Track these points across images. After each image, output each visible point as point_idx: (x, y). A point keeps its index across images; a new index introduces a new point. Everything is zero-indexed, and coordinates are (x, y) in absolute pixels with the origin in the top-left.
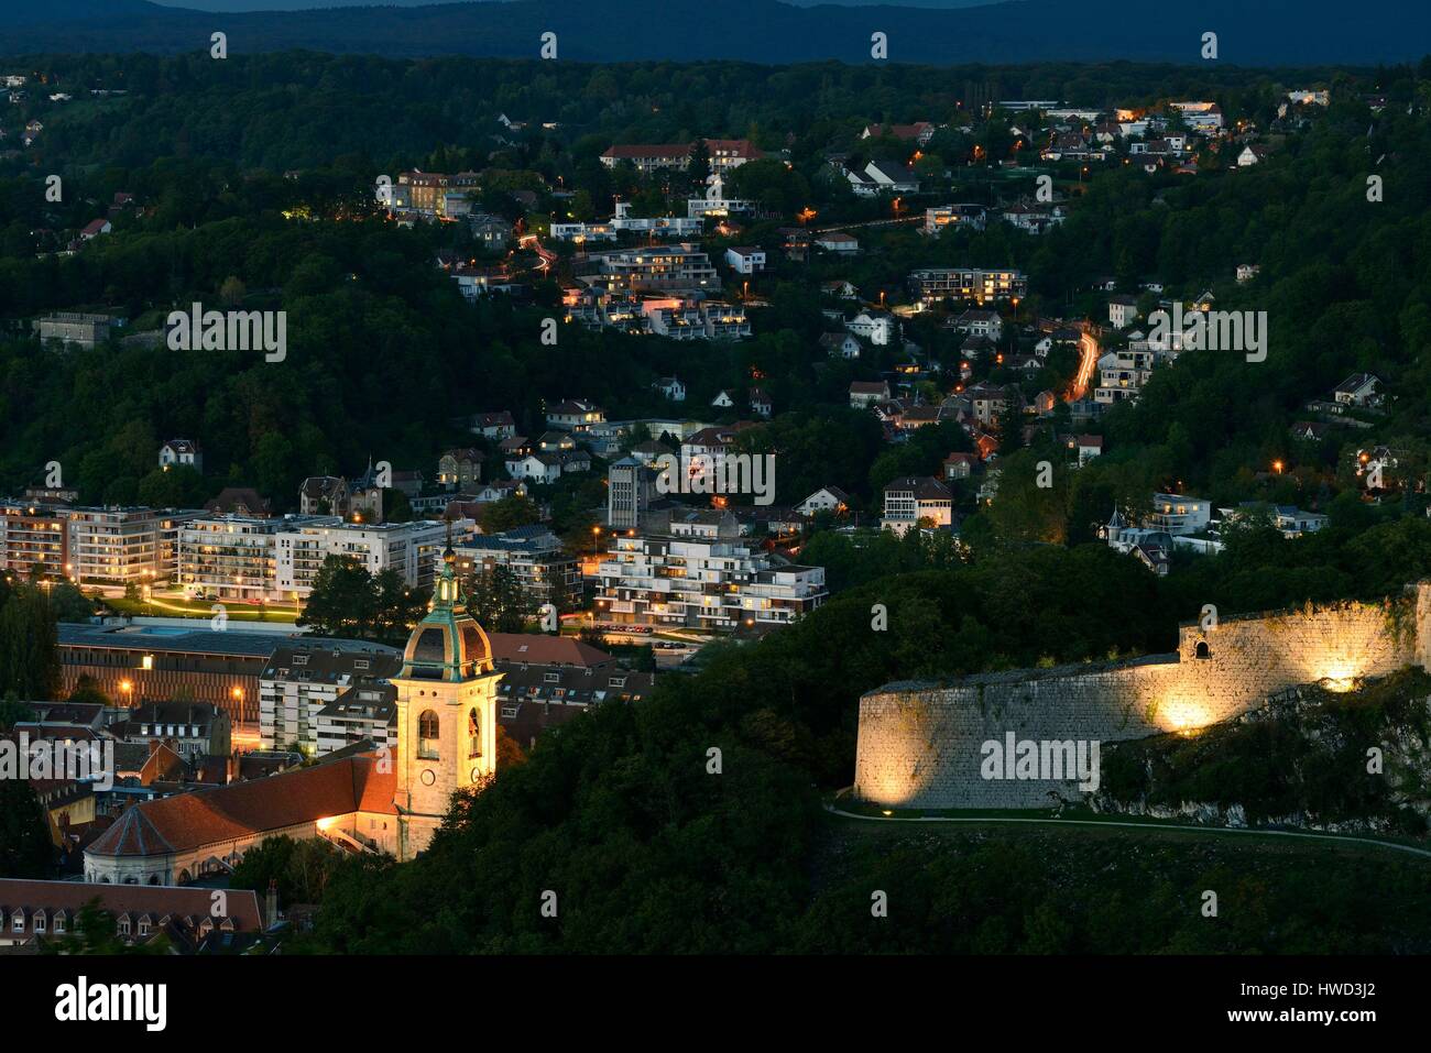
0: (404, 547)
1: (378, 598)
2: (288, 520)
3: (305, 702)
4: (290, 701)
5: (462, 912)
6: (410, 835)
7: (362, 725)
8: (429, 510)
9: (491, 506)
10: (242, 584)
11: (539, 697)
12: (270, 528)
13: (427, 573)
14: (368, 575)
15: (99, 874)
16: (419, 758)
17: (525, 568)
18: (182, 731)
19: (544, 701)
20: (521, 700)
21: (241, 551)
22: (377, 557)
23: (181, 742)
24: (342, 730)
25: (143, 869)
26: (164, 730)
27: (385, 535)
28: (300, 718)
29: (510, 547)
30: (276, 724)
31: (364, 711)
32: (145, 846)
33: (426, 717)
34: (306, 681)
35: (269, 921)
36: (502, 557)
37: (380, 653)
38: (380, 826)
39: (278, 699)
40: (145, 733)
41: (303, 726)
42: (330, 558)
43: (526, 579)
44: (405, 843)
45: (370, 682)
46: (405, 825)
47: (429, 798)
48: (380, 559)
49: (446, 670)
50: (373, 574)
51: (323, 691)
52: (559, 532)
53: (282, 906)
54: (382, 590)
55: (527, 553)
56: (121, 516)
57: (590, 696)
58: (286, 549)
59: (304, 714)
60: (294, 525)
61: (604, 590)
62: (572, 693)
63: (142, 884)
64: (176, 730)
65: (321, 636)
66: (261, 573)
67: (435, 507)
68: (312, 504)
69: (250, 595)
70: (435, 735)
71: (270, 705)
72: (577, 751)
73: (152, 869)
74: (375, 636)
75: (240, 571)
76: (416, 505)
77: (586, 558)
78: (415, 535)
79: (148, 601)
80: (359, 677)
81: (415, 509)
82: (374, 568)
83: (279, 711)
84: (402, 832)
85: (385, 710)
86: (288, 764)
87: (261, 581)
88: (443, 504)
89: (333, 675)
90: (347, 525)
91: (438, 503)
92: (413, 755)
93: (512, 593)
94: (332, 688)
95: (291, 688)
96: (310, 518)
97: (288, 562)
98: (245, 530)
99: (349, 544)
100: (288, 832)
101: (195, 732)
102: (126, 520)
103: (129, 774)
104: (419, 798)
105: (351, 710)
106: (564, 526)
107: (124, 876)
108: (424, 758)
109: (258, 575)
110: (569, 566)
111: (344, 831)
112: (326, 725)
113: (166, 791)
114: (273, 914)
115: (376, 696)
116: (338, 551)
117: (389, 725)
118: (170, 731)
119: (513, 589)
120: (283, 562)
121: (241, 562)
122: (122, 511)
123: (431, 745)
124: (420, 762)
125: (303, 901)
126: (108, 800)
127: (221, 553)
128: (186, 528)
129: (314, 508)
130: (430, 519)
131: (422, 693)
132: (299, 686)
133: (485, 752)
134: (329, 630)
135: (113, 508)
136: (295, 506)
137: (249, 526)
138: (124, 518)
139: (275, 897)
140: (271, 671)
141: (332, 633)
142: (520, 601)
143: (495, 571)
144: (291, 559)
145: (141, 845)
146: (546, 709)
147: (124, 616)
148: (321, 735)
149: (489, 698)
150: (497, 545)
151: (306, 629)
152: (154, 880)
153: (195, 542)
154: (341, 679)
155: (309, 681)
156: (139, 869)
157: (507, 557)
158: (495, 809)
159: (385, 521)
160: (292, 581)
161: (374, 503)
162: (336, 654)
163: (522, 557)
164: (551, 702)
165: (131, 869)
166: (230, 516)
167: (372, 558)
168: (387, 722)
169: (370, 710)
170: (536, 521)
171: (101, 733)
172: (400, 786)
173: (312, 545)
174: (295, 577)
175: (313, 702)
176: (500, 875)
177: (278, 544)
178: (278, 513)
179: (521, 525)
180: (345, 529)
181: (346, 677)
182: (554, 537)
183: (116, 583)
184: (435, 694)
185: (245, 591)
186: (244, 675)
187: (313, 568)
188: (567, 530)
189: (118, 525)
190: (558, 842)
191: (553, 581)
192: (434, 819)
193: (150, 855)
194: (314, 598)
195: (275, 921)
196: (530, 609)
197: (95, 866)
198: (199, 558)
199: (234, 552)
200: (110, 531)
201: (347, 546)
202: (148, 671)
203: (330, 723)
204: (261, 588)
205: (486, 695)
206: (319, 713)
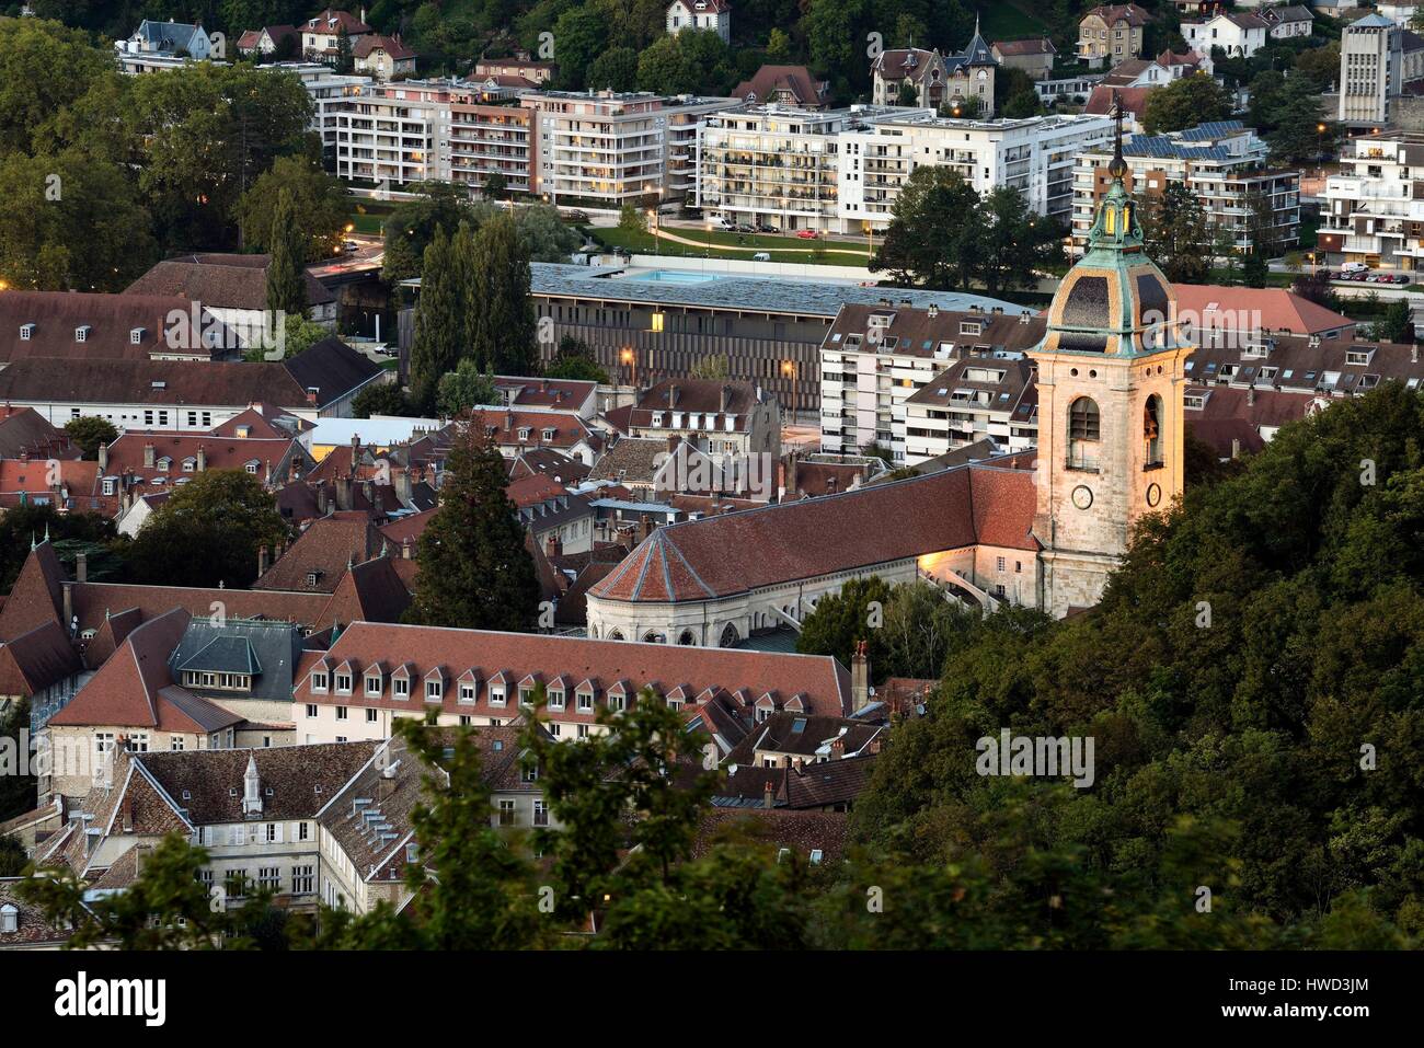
0: (1029, 154)
1: (989, 231)
2: (856, 114)
3: (886, 383)
4: (866, 383)
5: (1154, 697)
6: (1056, 581)
7: (971, 418)
8: (1063, 99)
9: (1159, 94)
10: (789, 208)
11: (1238, 379)
12: (830, 125)
13: (1061, 193)
14: (974, 197)
15: (609, 628)
16: (1069, 468)
17: (1212, 186)
18: (710, 422)
19: (1246, 386)
20: (1211, 383)
21: (787, 160)
22: (987, 170)
23: (711, 438)
24: (943, 425)
25: (671, 621)
26: (685, 420)
27: (999, 136)
28: (880, 406)
29: (1189, 155)
30: (843, 413)
31: (976, 398)
32: (673, 587)
33: (1080, 408)
34: (887, 353)
35: (857, 700)
36: (1176, 169)
37: (998, 312)
38: (1010, 565)
39: (849, 378)
40: (657, 424)
41: (883, 419)
42: (919, 172)
43: (1211, 202)
44: (1048, 592)
45: (984, 356)
46: (1048, 566)
47: (1083, 529)
48: (992, 173)
49: (1110, 338)
50: (983, 195)
51: (913, 368)
52: (1262, 132)
53: (875, 679)
54: (995, 218)
55: (1214, 163)
56: (615, 105)
57: (1315, 380)
58: (853, 156)
59: (885, 401)
60: (865, 121)
61: (1333, 220)
62: (1288, 374)
63: (671, 643)
64: (702, 420)
65: (905, 286)
66: (817, 193)
67: (1072, 94)
68: (891, 89)
69: (801, 225)
70: (1094, 434)
71: (838, 386)
72: (1328, 461)
73: (683, 621)
74: (985, 287)
75: (786, 190)
76: (1044, 90)
77: (1303, 171)
78: (1044, 136)
79: (653, 231)
80: (968, 347)
81: (1043, 97)
82: (984, 186)
83: (848, 396)
84: (1043, 576)
85: (1006, 396)
86: (866, 474)
87: (816, 204)
88: (1085, 89)
89: (928, 345)
90: (943, 121)
91: (1077, 88)
92: (1059, 465)
93: (1191, 223)
94: (926, 363)
95: (866, 363)
96: (888, 112)
97: (856, 176)
98: (793, 129)
99: (947, 151)
100: (878, 573)
101: (730, 424)
102: (621, 112)
103: (640, 484)
104: (1067, 527)
105: (955, 396)
106: (1271, 121)
107: (644, 631)
108: (1079, 469)
109: (812, 196)
110: (1280, 182)
111: (958, 573)
112: (918, 416)
113: (693, 509)
114: (862, 690)
115: (992, 376)
116: (931, 161)
117: (1012, 419)
118: (694, 422)
119: (1194, 219)
120: (849, 177)
121: (788, 176)
122: (616, 99)
123: (1087, 450)
124: (1070, 475)
125: (903, 674)
126: (610, 520)
127: (759, 163)
128: (708, 125)
129: (894, 97)
130: (1065, 112)
131: (1075, 372)
132: (878, 360)
133: (1167, 462)
134: (917, 278)
135: (603, 94)
136: (864, 91)
137: (799, 122)
138: (617, 108)
139: (864, 667)
140: (837, 337)
141: (921, 281)
142: (1202, 236)
143: (1166, 191)
144: (861, 172)
145: (668, 586)
146: (1250, 397)
147: (621, 253)
148: (913, 432)
149: (1174, 381)
150: (1169, 153)
151: (884, 275)
152: (686, 638)
153: (722, 145)
154: (939, 350)
155: (894, 352)
156: (664, 621)
157: (1183, 169)
158: (1203, 544)
159: (998, 114)
160: (862, 205)
161: (982, 89)
162: (933, 313)
163: (1208, 169)
164: (1257, 387)
165: (654, 620)
166: (772, 107)
167: (978, 171)
168: (1010, 414)
169: (984, 397)
170: (1225, 114)
171: (593, 423)
172: (1041, 510)
173: (892, 152)
174: (868, 199)
175: (899, 383)
176: (1212, 643)
177: (842, 149)
178: (840, 103)
179: (1203, 120)
180: (940, 127)
181: (947, 348)
182: (1255, 139)
183: (605, 204)
184: (1093, 374)
185: (793, 219)
186: (797, 342)
187: (893, 186)
188: (1274, 127)
189: (609, 119)
190: (1301, 598)
191: (1253, 203)
192: (1091, 559)
193: (681, 602)
194: (896, 229)
195: (865, 701)
196: (1219, 248)
197: (604, 616)
198: (727, 170)
199: (776, 161)
200: (598, 127)
201: (943, 153)
202: (658, 333)
203: (925, 414)
204: (816, 214)
205: (1172, 376)
206: (910, 400)
